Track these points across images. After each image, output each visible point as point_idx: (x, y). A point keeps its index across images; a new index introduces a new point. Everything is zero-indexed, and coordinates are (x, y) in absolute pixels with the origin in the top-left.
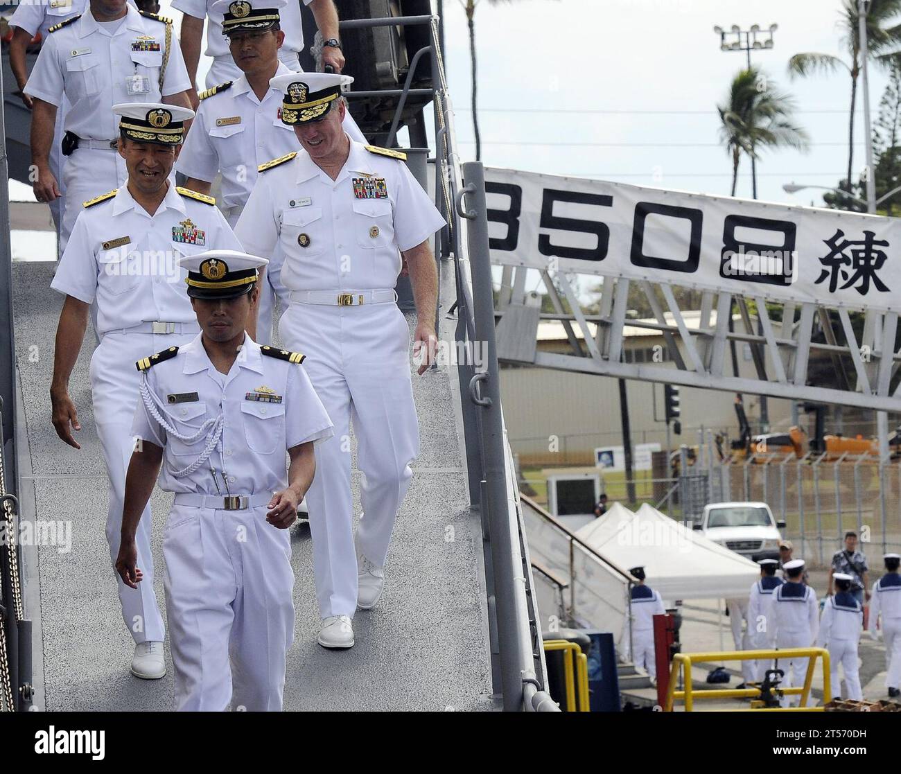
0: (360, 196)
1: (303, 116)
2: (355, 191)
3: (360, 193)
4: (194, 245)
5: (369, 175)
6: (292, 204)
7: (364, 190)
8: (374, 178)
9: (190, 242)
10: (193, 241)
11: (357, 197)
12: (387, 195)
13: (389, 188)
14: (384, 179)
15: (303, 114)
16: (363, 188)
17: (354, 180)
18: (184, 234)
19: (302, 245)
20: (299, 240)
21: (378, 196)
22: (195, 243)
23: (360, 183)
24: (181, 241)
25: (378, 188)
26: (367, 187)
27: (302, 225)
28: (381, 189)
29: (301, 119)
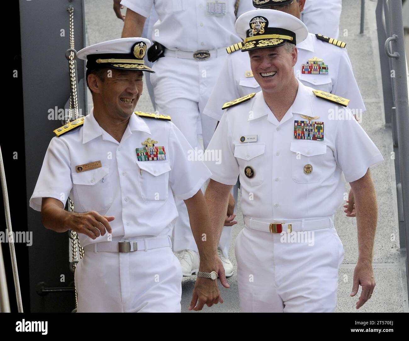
0: (298, 136)
1: (260, 44)
2: (295, 132)
3: (299, 134)
4: (158, 162)
5: (310, 118)
6: (243, 139)
7: (303, 132)
8: (314, 121)
9: (153, 159)
10: (155, 158)
11: (296, 137)
12: (323, 138)
13: (327, 131)
14: (323, 123)
15: (261, 43)
16: (303, 129)
17: (296, 122)
18: (147, 154)
19: (248, 176)
20: (246, 172)
21: (315, 138)
22: (157, 159)
23: (301, 125)
24: (145, 160)
25: (316, 131)
26: (306, 130)
27: (248, 159)
28: (319, 131)
29: (258, 46)
